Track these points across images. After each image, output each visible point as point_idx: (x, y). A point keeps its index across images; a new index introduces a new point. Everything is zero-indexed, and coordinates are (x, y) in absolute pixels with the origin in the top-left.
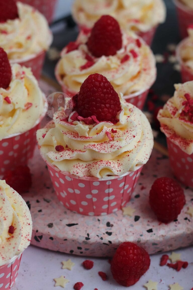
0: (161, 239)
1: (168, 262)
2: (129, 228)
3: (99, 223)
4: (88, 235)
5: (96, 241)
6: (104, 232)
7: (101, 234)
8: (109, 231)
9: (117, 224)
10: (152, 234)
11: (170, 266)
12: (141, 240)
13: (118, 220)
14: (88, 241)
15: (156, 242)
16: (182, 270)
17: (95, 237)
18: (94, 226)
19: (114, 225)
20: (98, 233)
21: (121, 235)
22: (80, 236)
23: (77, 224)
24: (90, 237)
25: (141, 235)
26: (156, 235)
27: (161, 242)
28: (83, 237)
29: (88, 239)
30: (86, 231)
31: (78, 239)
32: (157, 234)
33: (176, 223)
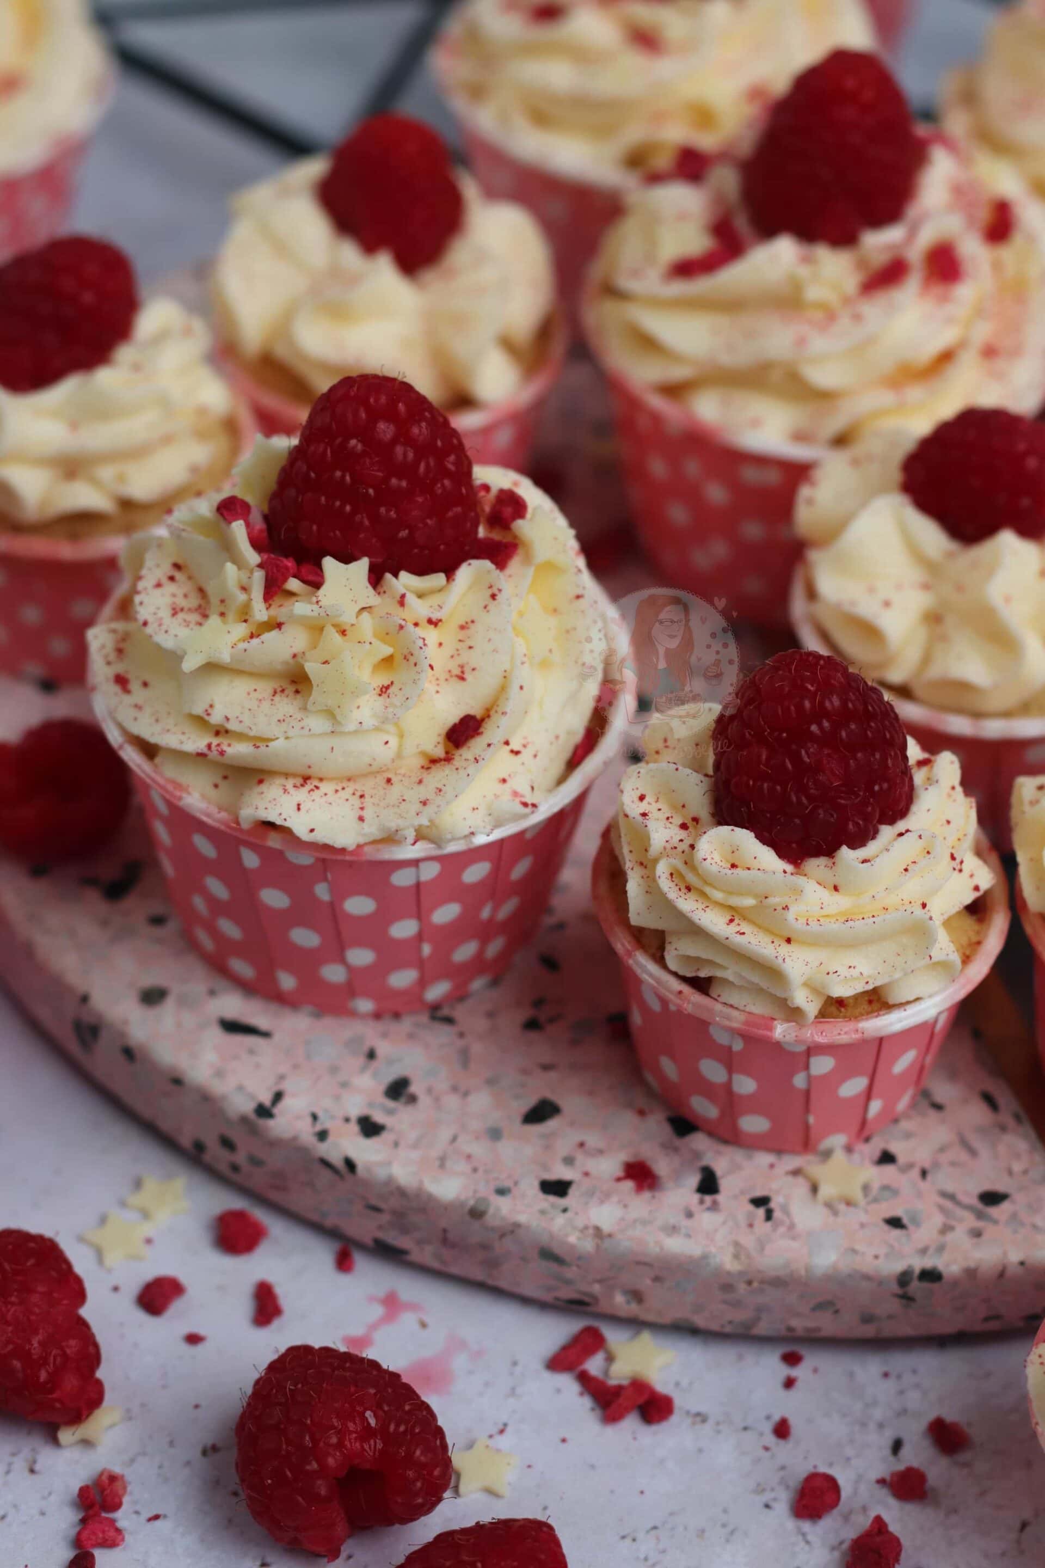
0: (588, 1245)
1: (594, 1365)
2: (477, 1138)
3: (363, 1070)
4: (278, 1096)
5: (295, 1138)
6: (355, 1111)
7: (333, 1117)
8: (379, 1117)
9: (437, 1099)
10: (553, 1206)
11: (589, 1384)
12: (491, 1211)
13: (455, 1089)
14: (262, 1122)
15: (557, 1250)
16: (631, 1423)
17: (298, 1117)
18: (334, 1070)
19: (424, 1101)
20: (324, 1105)
21: (415, 1155)
22: (240, 1088)
23: (266, 1035)
24: (276, 1111)
25: (501, 1192)
26: (568, 1215)
27: (581, 1259)
28: (252, 1097)
29: (264, 1112)
30: (282, 1078)
31: (224, 1098)
32: (577, 1214)
33: (702, 1202)
